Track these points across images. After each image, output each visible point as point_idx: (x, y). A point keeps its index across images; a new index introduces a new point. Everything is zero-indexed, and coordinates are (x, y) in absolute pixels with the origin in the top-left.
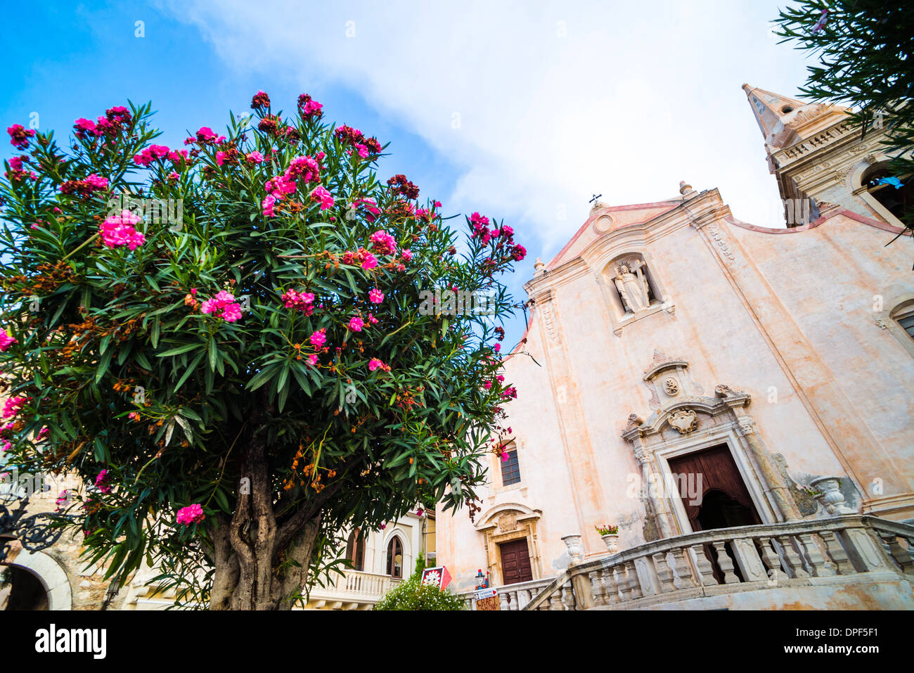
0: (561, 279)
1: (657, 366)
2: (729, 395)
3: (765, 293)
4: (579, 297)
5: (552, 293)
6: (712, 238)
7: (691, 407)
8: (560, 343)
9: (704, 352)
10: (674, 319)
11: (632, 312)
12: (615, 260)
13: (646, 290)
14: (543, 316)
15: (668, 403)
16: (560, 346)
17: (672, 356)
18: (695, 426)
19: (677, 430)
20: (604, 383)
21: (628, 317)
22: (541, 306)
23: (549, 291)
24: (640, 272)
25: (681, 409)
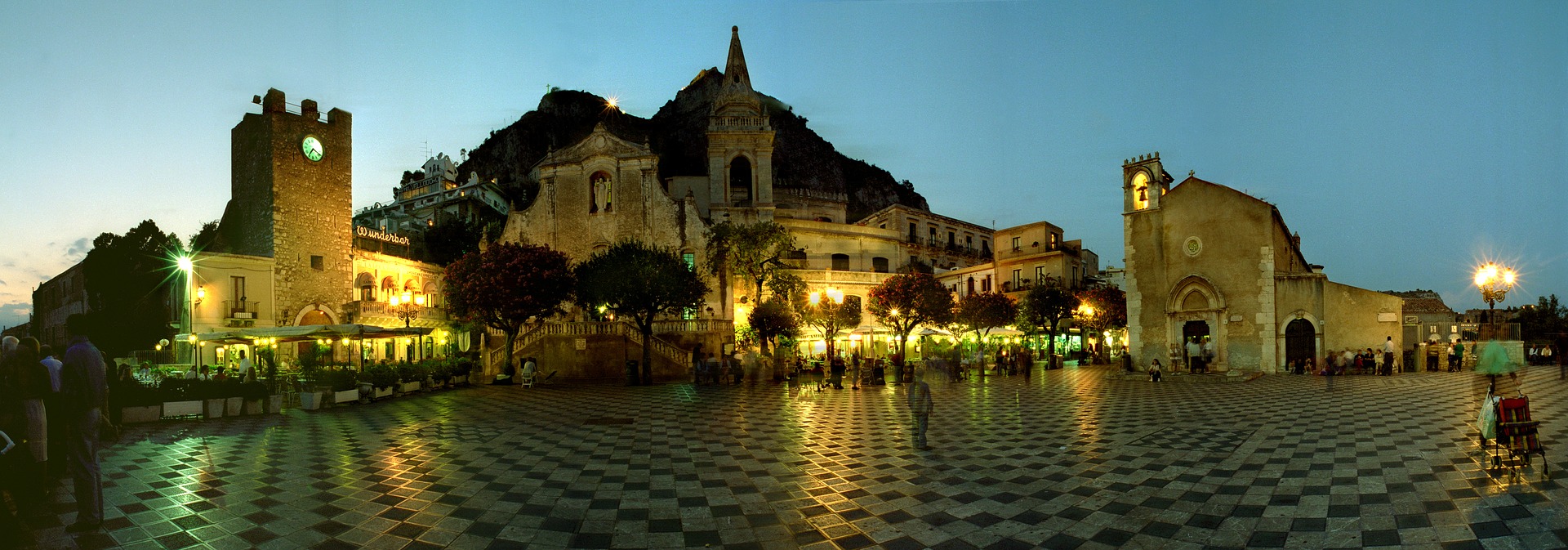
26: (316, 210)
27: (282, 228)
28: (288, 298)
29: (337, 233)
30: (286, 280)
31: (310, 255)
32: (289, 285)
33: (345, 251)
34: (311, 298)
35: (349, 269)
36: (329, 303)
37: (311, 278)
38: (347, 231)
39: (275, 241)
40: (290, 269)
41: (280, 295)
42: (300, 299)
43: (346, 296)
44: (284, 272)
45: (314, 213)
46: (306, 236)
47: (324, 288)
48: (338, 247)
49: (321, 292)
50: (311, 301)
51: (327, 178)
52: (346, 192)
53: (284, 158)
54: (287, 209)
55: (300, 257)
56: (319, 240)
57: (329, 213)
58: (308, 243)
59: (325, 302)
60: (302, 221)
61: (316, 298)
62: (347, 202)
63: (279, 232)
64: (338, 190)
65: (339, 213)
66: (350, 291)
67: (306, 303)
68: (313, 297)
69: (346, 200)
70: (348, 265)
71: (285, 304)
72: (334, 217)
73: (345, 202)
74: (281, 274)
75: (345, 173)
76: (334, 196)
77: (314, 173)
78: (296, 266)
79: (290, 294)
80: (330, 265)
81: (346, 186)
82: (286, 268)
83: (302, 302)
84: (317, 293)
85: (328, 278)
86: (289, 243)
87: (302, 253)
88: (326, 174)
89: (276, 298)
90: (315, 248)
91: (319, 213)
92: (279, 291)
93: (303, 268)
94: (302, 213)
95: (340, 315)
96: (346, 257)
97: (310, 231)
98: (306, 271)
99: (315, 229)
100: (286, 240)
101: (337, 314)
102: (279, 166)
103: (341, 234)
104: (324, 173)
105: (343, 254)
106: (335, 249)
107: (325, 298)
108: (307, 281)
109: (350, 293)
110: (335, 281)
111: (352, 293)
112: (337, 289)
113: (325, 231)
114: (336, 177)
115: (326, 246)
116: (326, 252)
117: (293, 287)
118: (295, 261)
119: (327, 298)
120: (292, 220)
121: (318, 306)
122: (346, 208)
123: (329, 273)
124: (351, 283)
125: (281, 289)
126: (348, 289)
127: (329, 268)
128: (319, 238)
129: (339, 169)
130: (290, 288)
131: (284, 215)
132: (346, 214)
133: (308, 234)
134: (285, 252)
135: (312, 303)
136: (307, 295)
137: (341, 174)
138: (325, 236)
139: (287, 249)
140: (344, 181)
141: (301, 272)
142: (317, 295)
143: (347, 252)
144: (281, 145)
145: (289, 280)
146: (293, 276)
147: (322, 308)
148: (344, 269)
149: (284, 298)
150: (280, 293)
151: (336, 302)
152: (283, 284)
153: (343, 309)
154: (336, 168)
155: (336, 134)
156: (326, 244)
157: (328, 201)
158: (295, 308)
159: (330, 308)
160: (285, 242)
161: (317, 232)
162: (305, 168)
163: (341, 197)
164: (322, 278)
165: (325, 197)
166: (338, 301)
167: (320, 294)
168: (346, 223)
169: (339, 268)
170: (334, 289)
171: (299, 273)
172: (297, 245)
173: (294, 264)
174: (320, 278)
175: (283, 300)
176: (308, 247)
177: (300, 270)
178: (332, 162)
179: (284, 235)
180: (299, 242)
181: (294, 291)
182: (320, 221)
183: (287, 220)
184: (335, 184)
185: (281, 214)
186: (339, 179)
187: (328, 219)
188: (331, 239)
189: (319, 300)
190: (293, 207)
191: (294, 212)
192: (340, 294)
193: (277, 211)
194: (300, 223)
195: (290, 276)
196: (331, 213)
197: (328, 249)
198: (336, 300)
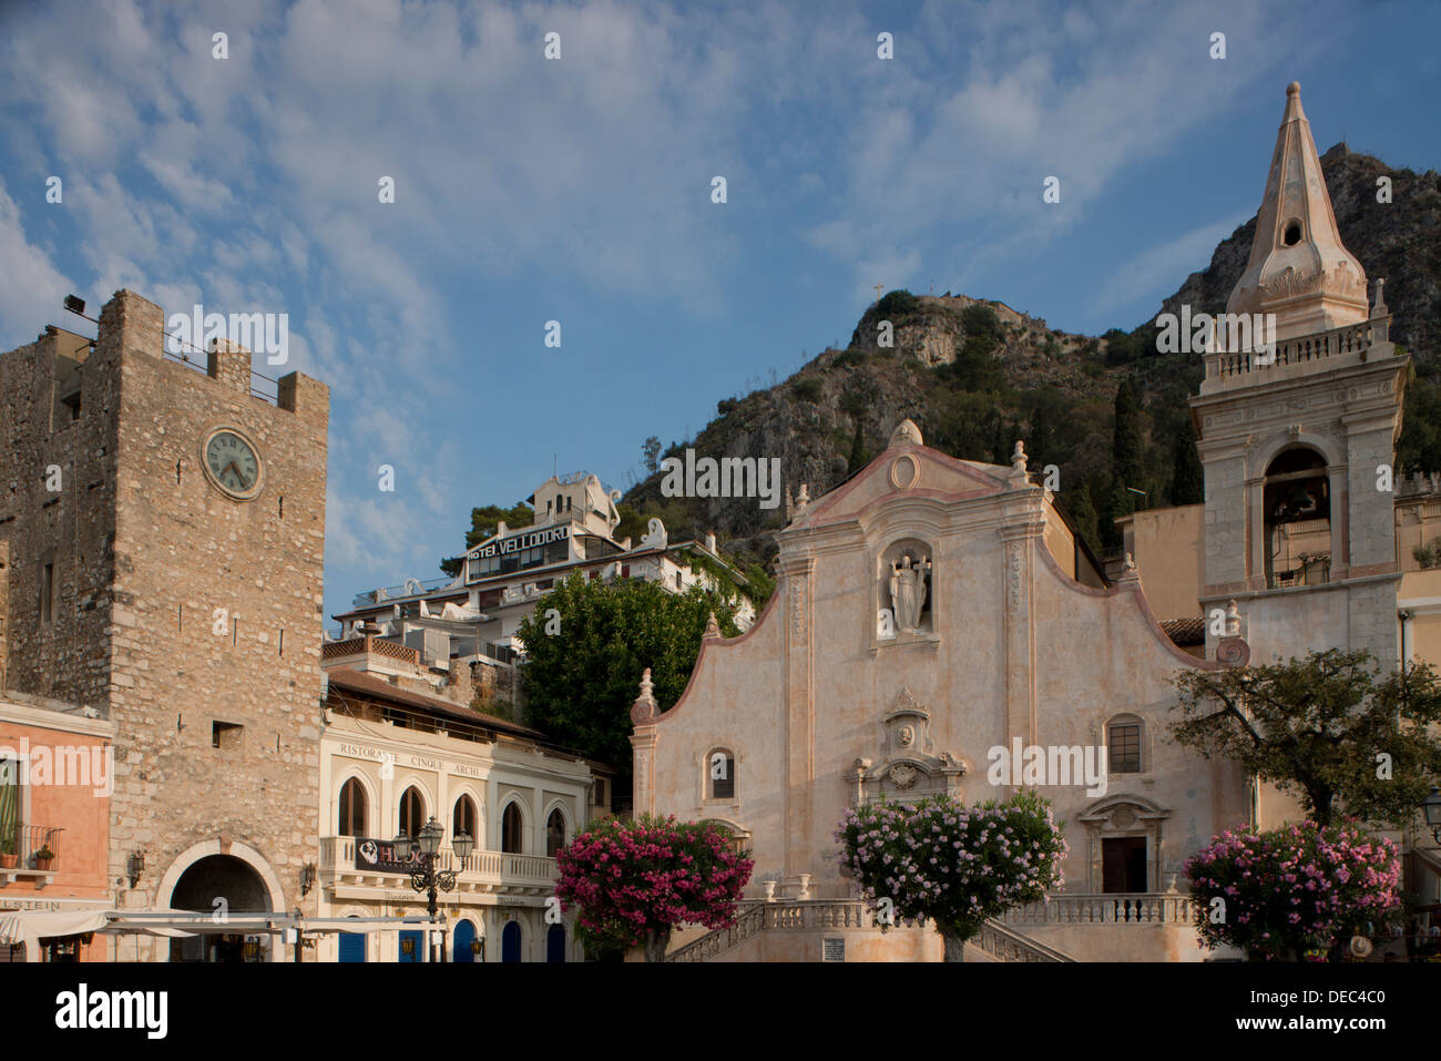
0: (826, 543)
1: (900, 708)
2: (949, 765)
3: (1027, 660)
4: (843, 581)
5: (809, 564)
6: (1010, 563)
7: (914, 765)
8: (806, 643)
9: (949, 708)
10: (935, 658)
11: (897, 627)
12: (898, 542)
13: (921, 603)
14: (792, 595)
15: (897, 755)
16: (804, 648)
17: (918, 704)
18: (912, 784)
19: (896, 783)
20: (842, 711)
21: (892, 634)
22: (792, 578)
23: (807, 561)
24: (922, 576)
25: (905, 764)
26: (234, 611)
27: (136, 646)
28: (146, 823)
29: (284, 673)
30: (143, 777)
31: (211, 721)
32: (151, 789)
33: (301, 718)
34: (211, 826)
35: (310, 760)
36: (257, 840)
37: (211, 776)
38: (307, 669)
39: (115, 678)
40: (156, 751)
41: (124, 814)
42: (179, 826)
43: (300, 824)
44: (135, 758)
45: (228, 619)
46: (201, 673)
47: (246, 801)
48: (286, 708)
49: (237, 813)
50: (209, 831)
51: (267, 538)
52: (311, 575)
53: (150, 472)
54: (154, 602)
55: (183, 723)
56: (239, 685)
57: (267, 622)
58: (208, 692)
59: (245, 837)
60: (194, 634)
61: (223, 827)
62: (312, 600)
63: (129, 655)
64: (292, 569)
65: (291, 624)
66: (313, 813)
67: (196, 836)
68: (215, 822)
69: (308, 596)
70: (308, 750)
71: (135, 837)
72: (279, 632)
73: (307, 600)
74: (129, 760)
75: (309, 530)
76: (283, 585)
77: (232, 522)
78: (171, 743)
79: (151, 813)
80: (263, 748)
81: (310, 562)
82: (144, 748)
83: (184, 834)
84: (226, 813)
85: (254, 779)
86: (155, 687)
87: (188, 712)
88: (266, 527)
89: (113, 821)
90: (225, 703)
91: (242, 620)
92: (121, 802)
93: (189, 751)
94: (195, 616)
95: (284, 871)
96: (305, 731)
97: (215, 662)
98: (199, 758)
99: (228, 658)
100: (145, 678)
101: (275, 867)
102: (138, 491)
103: (294, 676)
104: (261, 525)
105: (298, 723)
106: (280, 710)
107: (246, 827)
108: (200, 782)
109: (311, 818)
110: (274, 787)
111: (317, 817)
112: (280, 807)
113: (254, 666)
114: (290, 539)
115: (255, 701)
116: (255, 717)
117: (159, 796)
118: (170, 733)
119: (251, 827)
120: (166, 630)
121: (228, 845)
122: (307, 615)
123: (258, 768)
124: (315, 792)
125: (127, 798)
126: (305, 807)
127: (261, 756)
128: (238, 681)
129: (299, 520)
130: (153, 798)
131: (144, 614)
132: (307, 630)
133: (209, 667)
134: (143, 709)
135: (212, 839)
136: (198, 817)
137: (302, 533)
138: (255, 678)
139: (147, 700)
140: (306, 551)
141: (184, 758)
142: (226, 819)
143: (308, 721)
144: (146, 440)
145: (150, 778)
146: (162, 769)
147: (238, 850)
148: (298, 759)
149: (135, 822)
150: (123, 808)
151: (275, 838)
152: (134, 786)
153: (292, 856)
154: (292, 518)
155: (294, 435)
156: (256, 696)
157: (266, 593)
158: (166, 847)
159: (259, 852)
160: (143, 683)
161: (234, 666)
162: (208, 505)
163: (299, 589)
164: (240, 778)
165: (260, 583)
166: (279, 835)
167: (234, 816)
168: (308, 650)
169: (287, 757)
170: (272, 807)
171: (179, 762)
172: (174, 692)
173: (166, 738)
174: (235, 779)
175: (129, 827)
176: (206, 699)
177: (182, 753)
178: (281, 501)
179: (144, 664)
180: (180, 686)
181: (162, 805)
182: (243, 640)
183: (152, 629)
184: (289, 556)
185: (136, 612)
186: (299, 544)
187: (264, 637)
188: (269, 687)
189: (231, 830)
190: (172, 599)
191: (173, 611)
192: (287, 819)
193: (124, 603)
194: (187, 640)
195: (154, 768)
196: (271, 622)
197: (261, 710)
198: (276, 833)
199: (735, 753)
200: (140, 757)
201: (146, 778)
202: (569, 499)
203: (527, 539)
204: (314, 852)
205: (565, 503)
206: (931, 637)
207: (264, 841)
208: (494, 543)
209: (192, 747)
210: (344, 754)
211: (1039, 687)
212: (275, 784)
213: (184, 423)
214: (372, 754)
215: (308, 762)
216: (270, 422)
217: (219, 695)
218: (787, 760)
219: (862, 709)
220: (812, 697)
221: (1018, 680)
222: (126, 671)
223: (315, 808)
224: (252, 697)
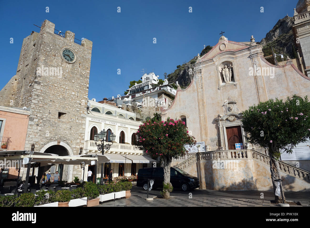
0: (205, 65)
1: (229, 101)
3: (263, 86)
4: (210, 73)
5: (202, 70)
6: (254, 63)
7: (234, 115)
8: (202, 88)
9: (242, 100)
10: (236, 88)
11: (225, 82)
12: (224, 62)
14: (198, 78)
15: (229, 113)
16: (202, 89)
17: (233, 100)
18: (234, 120)
19: (229, 120)
20: (213, 103)
21: (224, 84)
22: (197, 74)
24: (230, 69)
25: (232, 115)
26: (66, 87)
27: (39, 94)
28: (37, 137)
29: (78, 101)
31: (58, 112)
32: (39, 128)
33: (81, 112)
34: (55, 138)
35: (83, 122)
36: (68, 141)
37: (57, 125)
38: (84, 101)
39: (33, 101)
40: (42, 119)
42: (46, 138)
43: (80, 137)
45: (64, 89)
46: (56, 101)
47: (66, 132)
48: (78, 110)
49: (63, 134)
50: (54, 139)
51: (76, 71)
52: (86, 80)
53: (48, 56)
54: (45, 84)
55: (50, 112)
56: (66, 104)
57: (74, 90)
58: (58, 105)
59: (65, 141)
60: (55, 92)
61: (58, 138)
62: (86, 86)
63: (37, 96)
64: (82, 79)
65: (81, 91)
66: (83, 135)
67: (51, 140)
68: (56, 137)
69: (85, 85)
70: (83, 119)
71: (33, 140)
72: (77, 92)
73: (85, 86)
74: (34, 121)
75: (86, 71)
76: (79, 82)
77: (67, 68)
78: (46, 117)
79: (39, 134)
80: (71, 119)
81: (86, 77)
82: (39, 118)
83: (47, 140)
84: (60, 135)
85: (68, 126)
86: (44, 104)
87: (52, 110)
88: (76, 69)
89: (27, 136)
90: (62, 108)
91: (68, 89)
92: (30, 131)
93: (51, 119)
94: (56, 88)
95: (74, 149)
96: (82, 115)
97: (60, 98)
98: (54, 121)
99: (64, 98)
100: (41, 101)
101: (72, 148)
102: (44, 60)
103: (80, 102)
104: (75, 69)
105: (81, 113)
106: (76, 110)
107: (65, 138)
108: (53, 127)
109: (83, 136)
110: (73, 128)
111: (84, 136)
112: (74, 133)
113: (70, 100)
114: (81, 72)
115: (70, 108)
116: (70, 111)
117: (42, 130)
118: (46, 115)
119: (66, 138)
120: (48, 91)
121: (59, 142)
122: (85, 89)
123: (69, 123)
124: (84, 130)
125: (32, 130)
126: (82, 133)
127: (70, 121)
128: (66, 103)
129: (84, 68)
130: (40, 130)
131: (43, 87)
132: (84, 92)
133: (59, 100)
134: (40, 108)
135: (55, 141)
136: (52, 135)
137: (84, 71)
138: (70, 102)
139: (41, 107)
140: (85, 75)
141: (50, 121)
142: (60, 136)
143: (83, 113)
144: (47, 49)
145: (39, 125)
146: (43, 123)
147: (62, 144)
148: (80, 121)
149: (34, 136)
150: (31, 133)
151: (73, 141)
152: (35, 127)
153: (77, 145)
154: (82, 68)
155: (84, 51)
156: (70, 107)
157: (75, 84)
158: (42, 143)
159: (68, 144)
160: (40, 102)
161: (65, 99)
162: (62, 64)
163: (83, 83)
164: (64, 126)
165: (73, 81)
166: (74, 140)
167: (62, 135)
168: (84, 97)
169: (77, 121)
170: (72, 133)
171: (48, 121)
172: (48, 105)
173: (45, 116)
174: (63, 126)
175: (32, 138)
176: (57, 107)
177: (49, 119)
178: (80, 64)
179: (41, 98)
180: (50, 103)
181: (42, 132)
182: (68, 94)
183: (44, 90)
184: (81, 76)
185: (41, 86)
186: (84, 74)
187: (73, 93)
188: (74, 104)
189: (61, 139)
190: (50, 83)
191: (51, 86)
192: (76, 136)
193: (38, 84)
194: (53, 93)
195: (41, 123)
196: (76, 90)
197: (71, 110)
198: (73, 140)
199: (186, 116)
200: (37, 120)
201: (38, 125)
202: (149, 77)
203: (141, 85)
204: (83, 144)
205: (148, 78)
206: (235, 83)
207: (70, 141)
208: (134, 87)
209: (52, 118)
210: (92, 121)
211: (267, 92)
212: (74, 127)
213: (57, 47)
214: (99, 121)
215: (83, 123)
216: (78, 48)
217: (61, 106)
218: (200, 117)
219: (218, 103)
220: (205, 101)
221: (261, 91)
222: (36, 99)
223: (84, 134)
224: (69, 107)
